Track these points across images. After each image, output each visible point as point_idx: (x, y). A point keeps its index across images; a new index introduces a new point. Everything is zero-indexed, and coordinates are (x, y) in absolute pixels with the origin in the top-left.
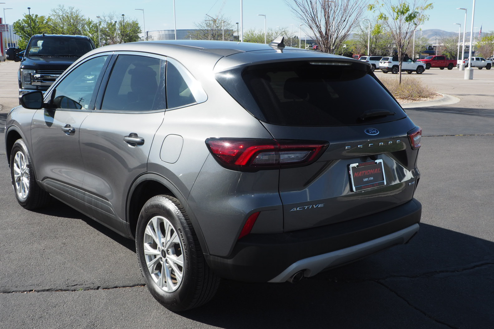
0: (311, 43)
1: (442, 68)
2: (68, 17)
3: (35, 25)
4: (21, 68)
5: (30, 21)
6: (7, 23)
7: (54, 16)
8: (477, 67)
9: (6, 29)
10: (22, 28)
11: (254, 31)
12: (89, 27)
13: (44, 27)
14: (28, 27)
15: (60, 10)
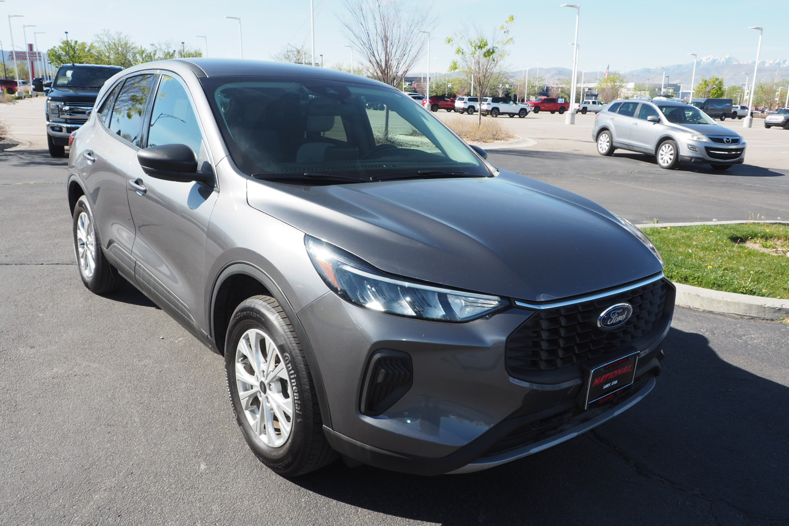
0: (411, 81)
1: (553, 112)
2: (115, 44)
3: (75, 53)
4: (48, 100)
5: (69, 48)
6: (39, 51)
7: (98, 42)
8: (593, 111)
9: (38, 58)
10: (59, 57)
11: (342, 66)
12: (142, 56)
13: (86, 56)
14: (65, 56)
15: (105, 35)
